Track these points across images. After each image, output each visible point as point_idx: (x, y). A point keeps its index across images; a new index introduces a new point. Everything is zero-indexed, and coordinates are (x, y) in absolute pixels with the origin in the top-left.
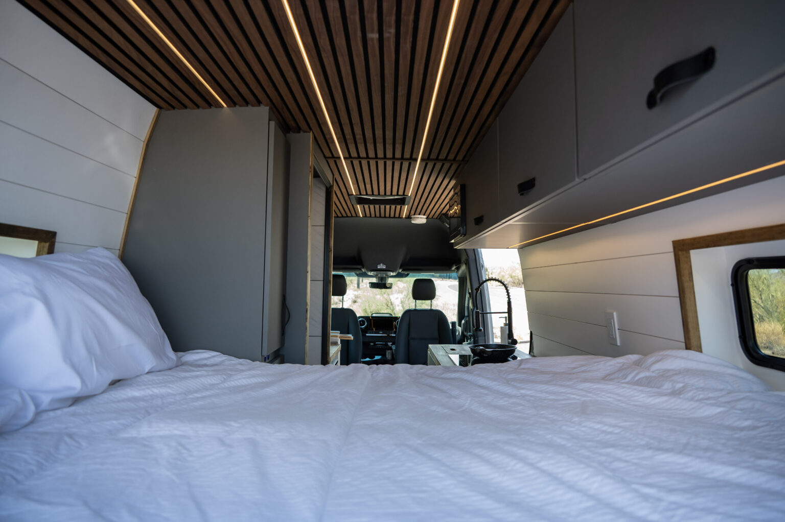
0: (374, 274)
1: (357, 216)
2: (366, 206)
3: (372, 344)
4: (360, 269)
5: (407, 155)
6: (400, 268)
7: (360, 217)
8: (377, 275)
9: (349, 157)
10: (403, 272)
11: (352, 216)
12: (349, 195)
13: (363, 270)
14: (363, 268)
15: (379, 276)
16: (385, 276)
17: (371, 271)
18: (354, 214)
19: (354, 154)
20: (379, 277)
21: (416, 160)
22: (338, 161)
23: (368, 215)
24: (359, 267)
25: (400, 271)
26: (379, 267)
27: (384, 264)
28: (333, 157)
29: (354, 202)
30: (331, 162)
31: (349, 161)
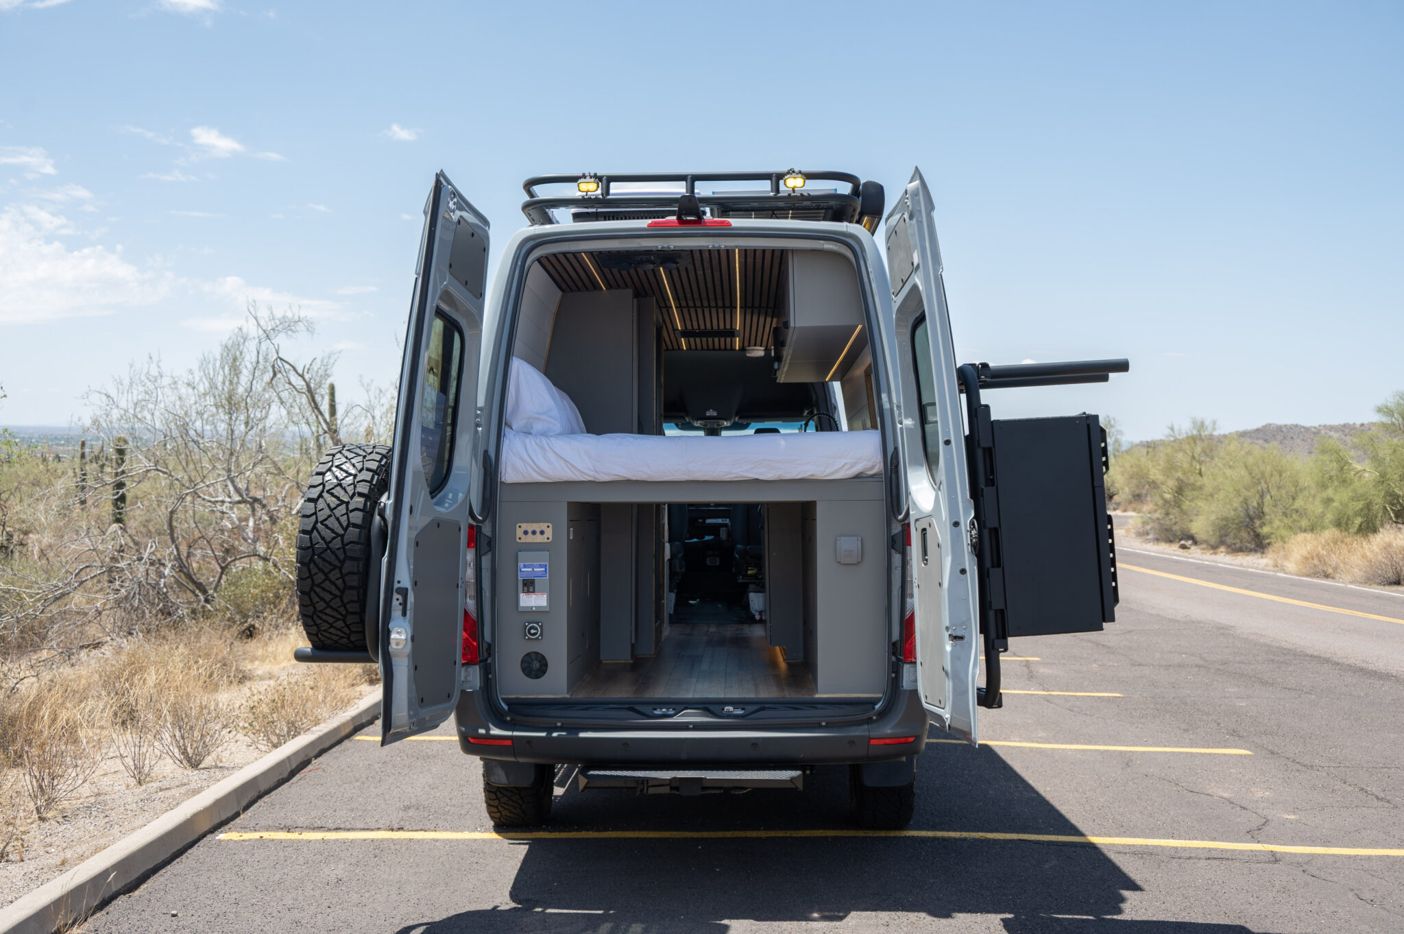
0: (701, 424)
1: (680, 348)
2: (692, 340)
3: (701, 521)
4: (683, 418)
5: (727, 304)
6: (736, 415)
7: (683, 349)
8: (705, 425)
9: (679, 307)
10: (741, 421)
11: (673, 349)
12: (674, 330)
13: (687, 419)
14: (687, 415)
15: (708, 426)
16: (716, 426)
17: (698, 419)
18: (676, 347)
19: (684, 304)
20: (708, 429)
21: (736, 308)
22: (670, 310)
23: (693, 347)
24: (682, 414)
25: (737, 419)
26: (708, 414)
27: (714, 410)
28: (666, 306)
29: (678, 335)
30: (664, 310)
31: (679, 310)
